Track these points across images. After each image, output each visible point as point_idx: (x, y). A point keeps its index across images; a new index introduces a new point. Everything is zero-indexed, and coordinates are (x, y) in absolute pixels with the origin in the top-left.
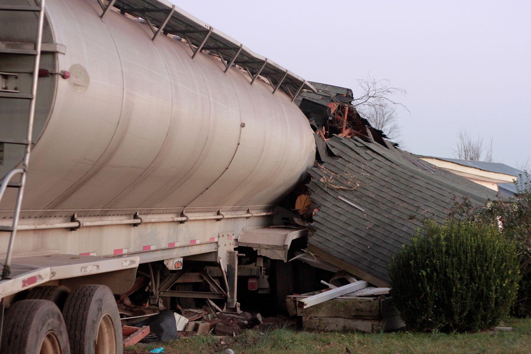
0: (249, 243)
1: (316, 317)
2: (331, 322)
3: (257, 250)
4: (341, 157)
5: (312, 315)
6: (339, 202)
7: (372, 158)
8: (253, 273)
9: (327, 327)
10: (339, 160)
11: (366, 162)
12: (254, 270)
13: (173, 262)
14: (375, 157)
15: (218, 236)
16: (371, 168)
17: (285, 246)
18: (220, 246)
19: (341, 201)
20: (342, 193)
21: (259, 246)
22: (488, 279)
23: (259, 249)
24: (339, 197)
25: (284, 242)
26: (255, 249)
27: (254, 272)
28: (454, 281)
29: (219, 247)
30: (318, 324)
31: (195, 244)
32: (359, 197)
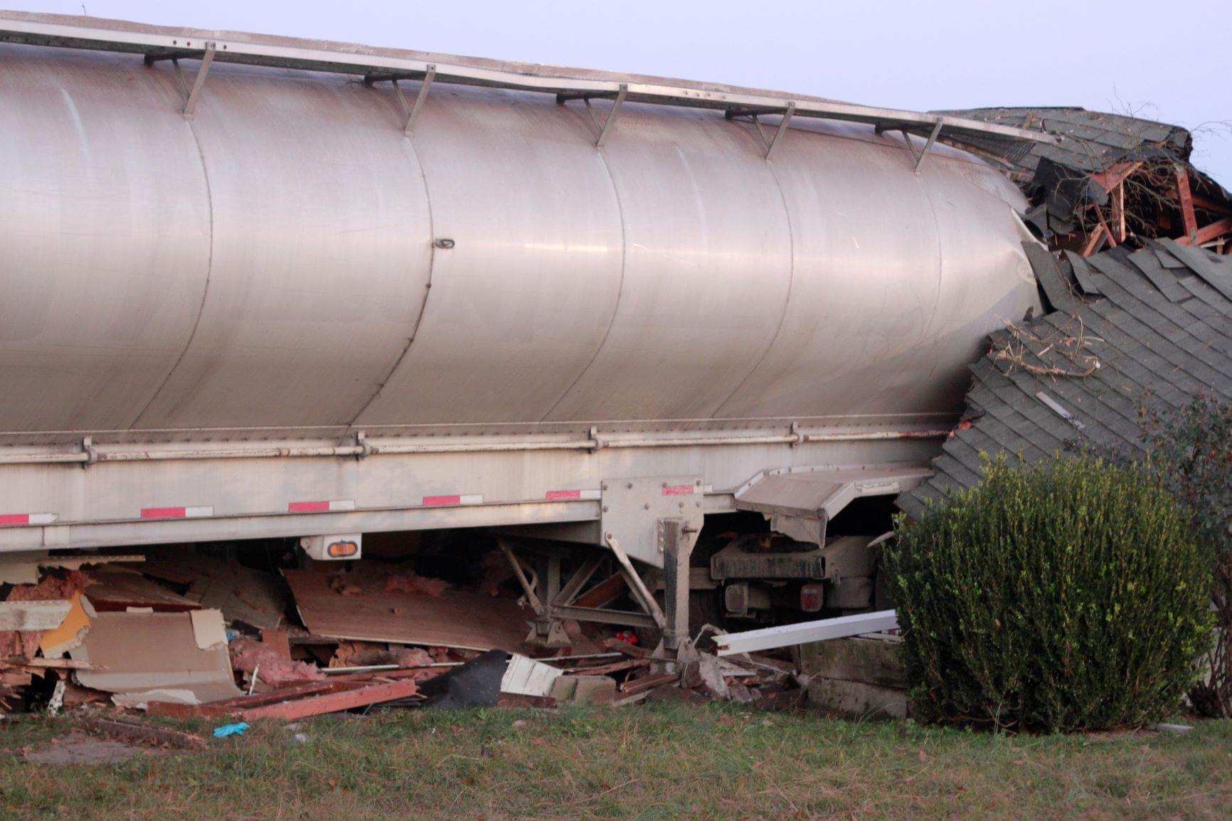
0: (755, 504)
1: (828, 679)
2: (847, 690)
3: (769, 521)
4: (1104, 296)
5: (822, 673)
6: (1035, 406)
7: (1188, 295)
8: (807, 573)
9: (843, 703)
10: (1097, 305)
11: (1163, 307)
12: (809, 565)
13: (323, 542)
14: (1196, 294)
15: (599, 487)
16: (1170, 320)
17: (820, 512)
18: (610, 510)
19: (1038, 404)
20: (1054, 384)
21: (774, 509)
22: (1054, 600)
23: (773, 517)
24: (1042, 396)
25: (822, 503)
26: (766, 518)
27: (809, 570)
28: (964, 603)
29: (605, 510)
30: (829, 695)
31: (457, 504)
32: (1091, 393)
